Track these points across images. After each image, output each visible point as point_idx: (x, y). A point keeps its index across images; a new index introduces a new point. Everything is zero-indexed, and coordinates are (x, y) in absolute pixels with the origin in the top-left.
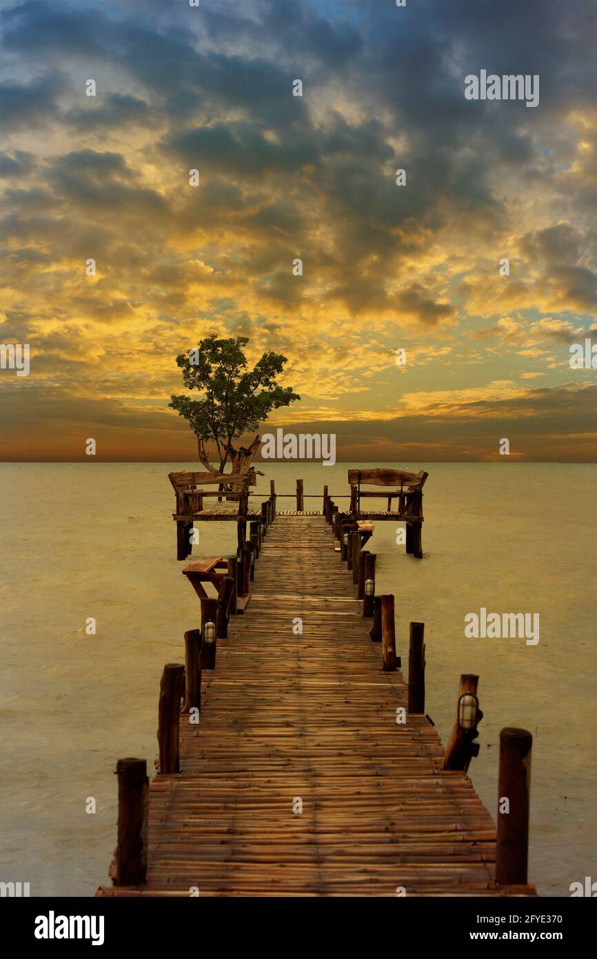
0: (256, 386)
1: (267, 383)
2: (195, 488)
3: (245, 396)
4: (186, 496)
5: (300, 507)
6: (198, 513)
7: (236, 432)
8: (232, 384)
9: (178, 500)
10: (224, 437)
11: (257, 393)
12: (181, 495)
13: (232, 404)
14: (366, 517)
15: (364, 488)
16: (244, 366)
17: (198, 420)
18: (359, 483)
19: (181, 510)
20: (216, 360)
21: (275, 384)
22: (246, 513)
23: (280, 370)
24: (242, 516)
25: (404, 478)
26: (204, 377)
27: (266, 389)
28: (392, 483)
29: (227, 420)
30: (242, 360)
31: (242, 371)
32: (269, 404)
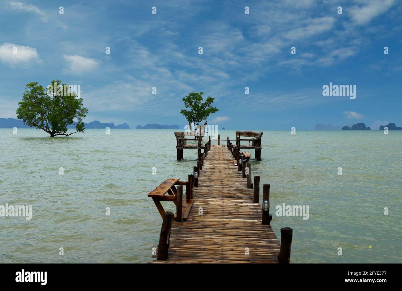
0: (206, 107)
1: (209, 106)
2: (184, 137)
3: (203, 110)
4: (180, 140)
5: (219, 144)
6: (185, 146)
7: (200, 120)
8: (199, 106)
9: (177, 142)
10: (196, 122)
11: (206, 109)
12: (178, 140)
13: (199, 112)
14: (242, 148)
15: (241, 138)
16: (202, 101)
17: (188, 117)
18: (239, 136)
19: (178, 145)
20: (194, 99)
21: (211, 106)
22: (201, 146)
23: (213, 102)
24: (199, 147)
25: (255, 135)
26: (191, 104)
27: (209, 108)
28: (251, 136)
29: (197, 117)
30: (202, 99)
31: (202, 103)
32: (210, 112)
